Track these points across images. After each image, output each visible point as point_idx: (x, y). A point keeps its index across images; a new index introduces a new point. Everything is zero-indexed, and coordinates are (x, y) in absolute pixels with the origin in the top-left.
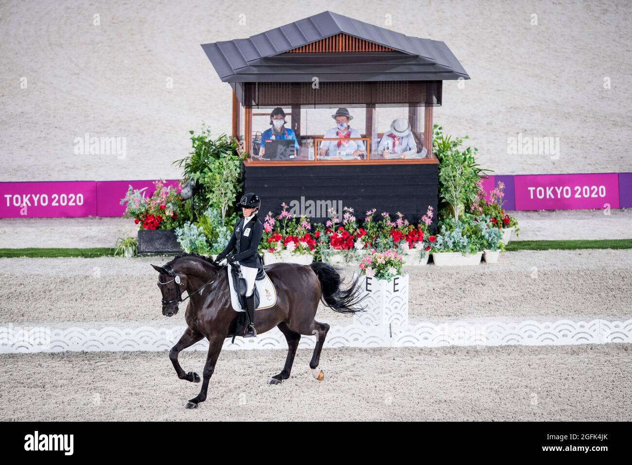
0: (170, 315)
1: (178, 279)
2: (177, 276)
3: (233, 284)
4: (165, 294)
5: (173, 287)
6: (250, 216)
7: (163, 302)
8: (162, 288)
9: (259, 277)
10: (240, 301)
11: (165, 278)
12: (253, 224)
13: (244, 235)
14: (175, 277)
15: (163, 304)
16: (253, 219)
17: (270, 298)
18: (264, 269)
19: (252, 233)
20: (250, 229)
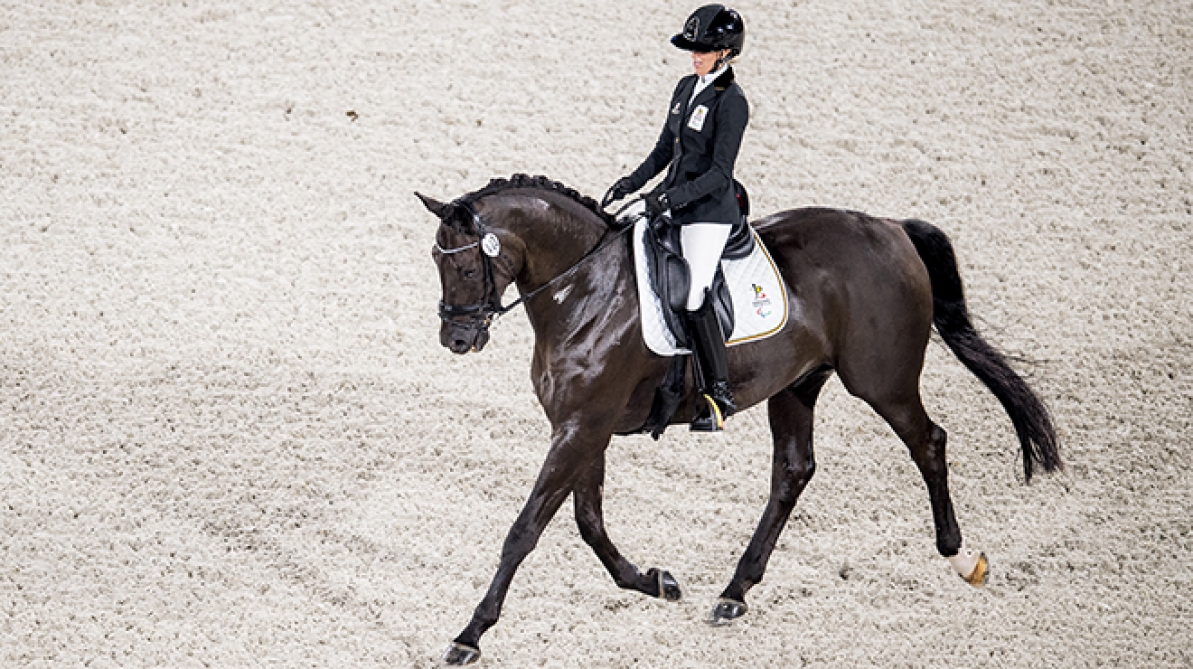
0: (459, 347)
1: (491, 245)
2: (488, 236)
3: (646, 276)
4: (448, 284)
5: (475, 266)
6: (712, 71)
7: (442, 308)
8: (443, 263)
9: (735, 248)
10: (669, 326)
11: (452, 236)
12: (719, 95)
13: (691, 125)
14: (482, 237)
15: (443, 313)
16: (717, 82)
17: (765, 309)
18: (753, 224)
19: (712, 120)
20: (705, 110)
